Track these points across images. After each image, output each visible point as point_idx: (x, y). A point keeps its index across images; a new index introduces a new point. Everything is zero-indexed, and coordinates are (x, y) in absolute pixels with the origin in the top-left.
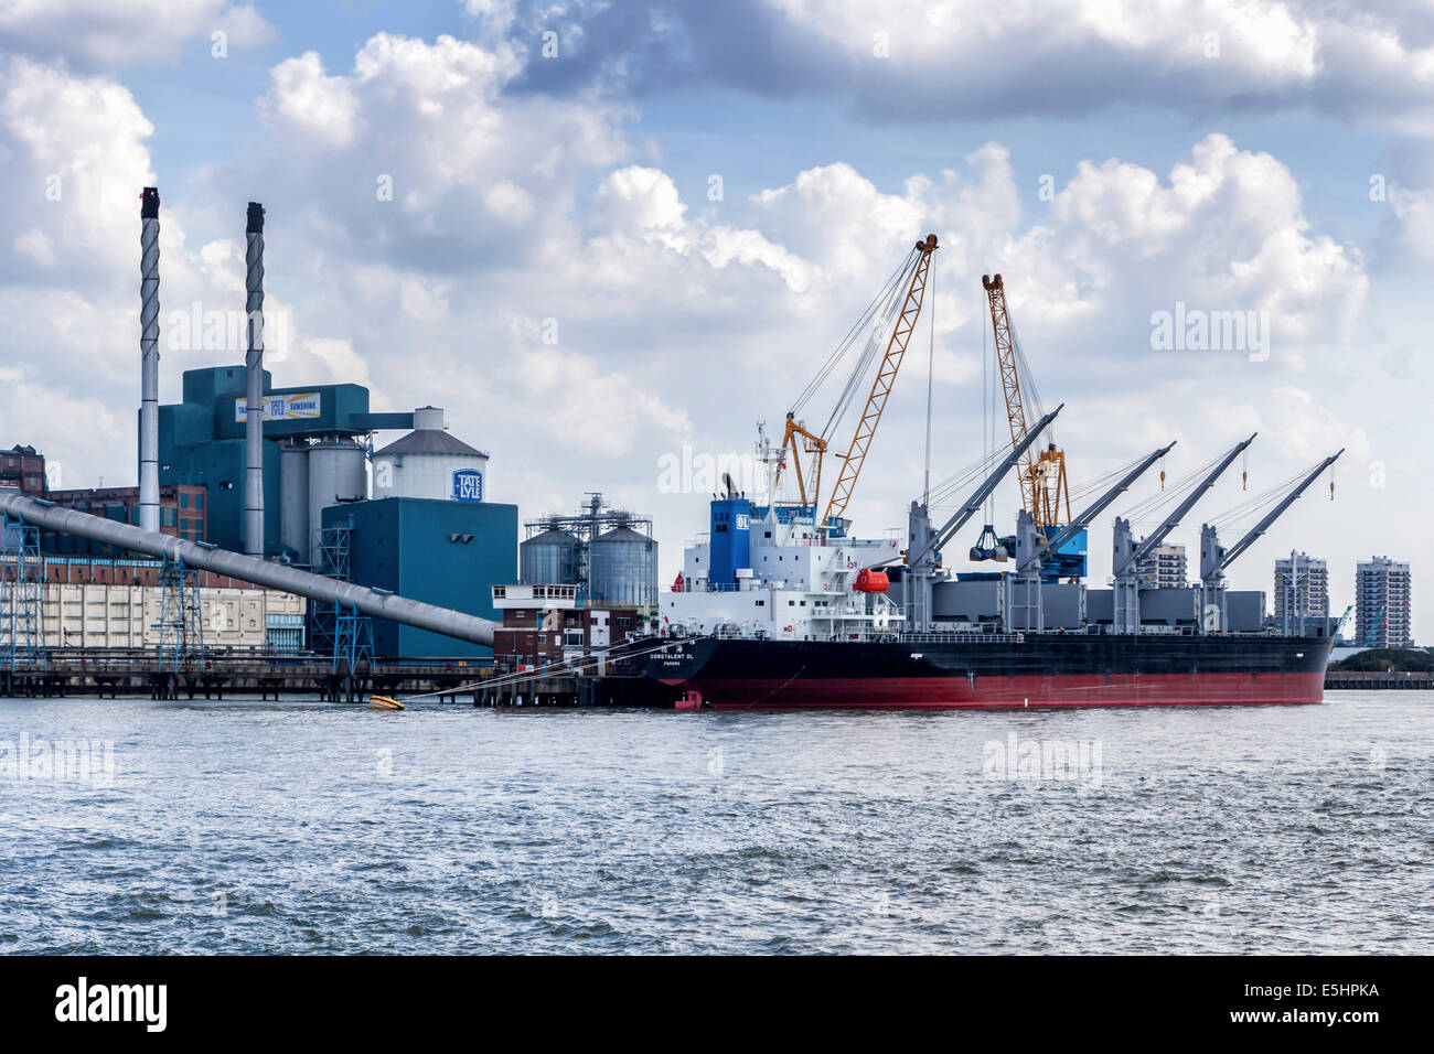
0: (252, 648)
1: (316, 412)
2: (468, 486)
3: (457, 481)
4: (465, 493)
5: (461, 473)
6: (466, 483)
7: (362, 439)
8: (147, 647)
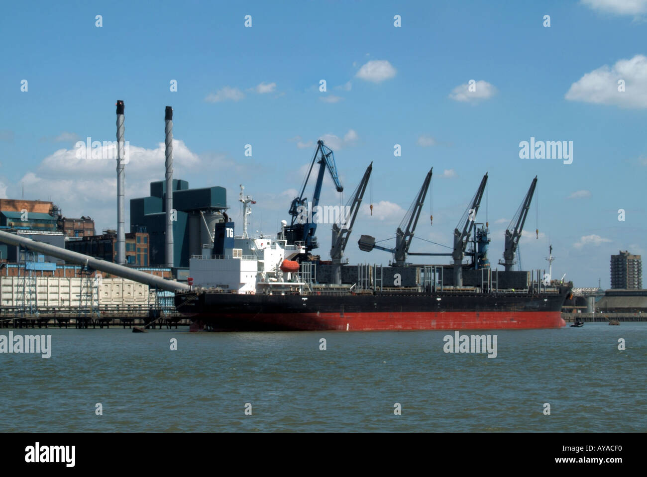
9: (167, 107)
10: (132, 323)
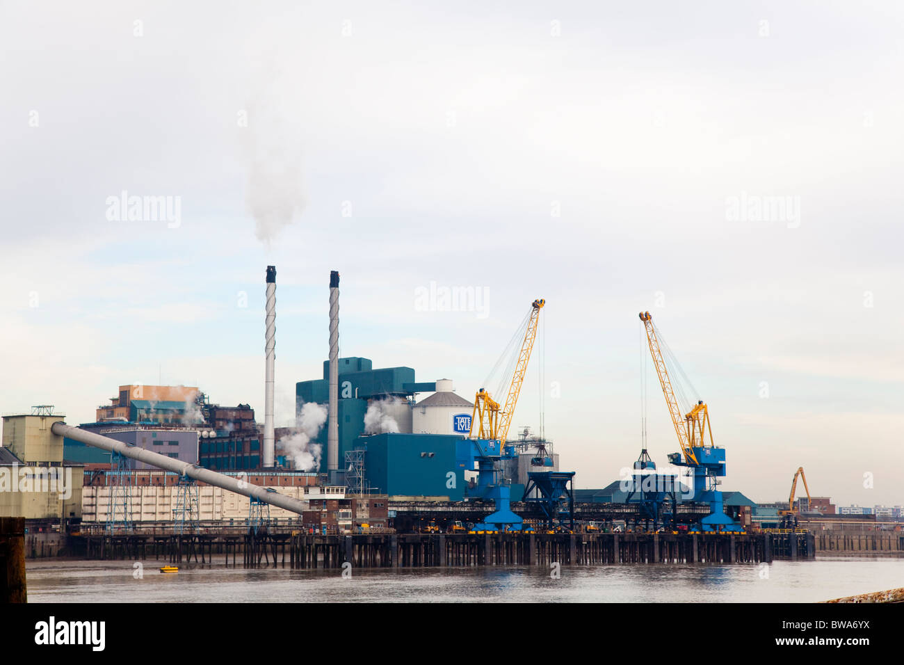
0: (290, 519)
2: (462, 423)
3: (456, 420)
4: (460, 427)
5: (458, 416)
6: (461, 422)
7: (411, 397)
8: (224, 519)
9: (332, 272)
10: (237, 541)
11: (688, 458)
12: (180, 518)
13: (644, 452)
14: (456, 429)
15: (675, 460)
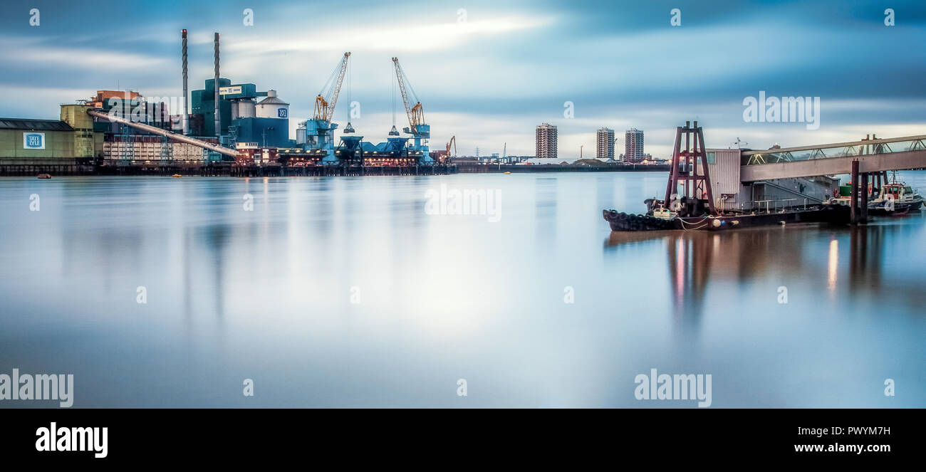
1: (240, 92)
3: (279, 111)
4: (281, 115)
5: (280, 109)
6: (283, 112)
7: (254, 99)
11: (413, 129)
12: (164, 158)
13: (394, 127)
14: (279, 116)
15: (406, 130)
